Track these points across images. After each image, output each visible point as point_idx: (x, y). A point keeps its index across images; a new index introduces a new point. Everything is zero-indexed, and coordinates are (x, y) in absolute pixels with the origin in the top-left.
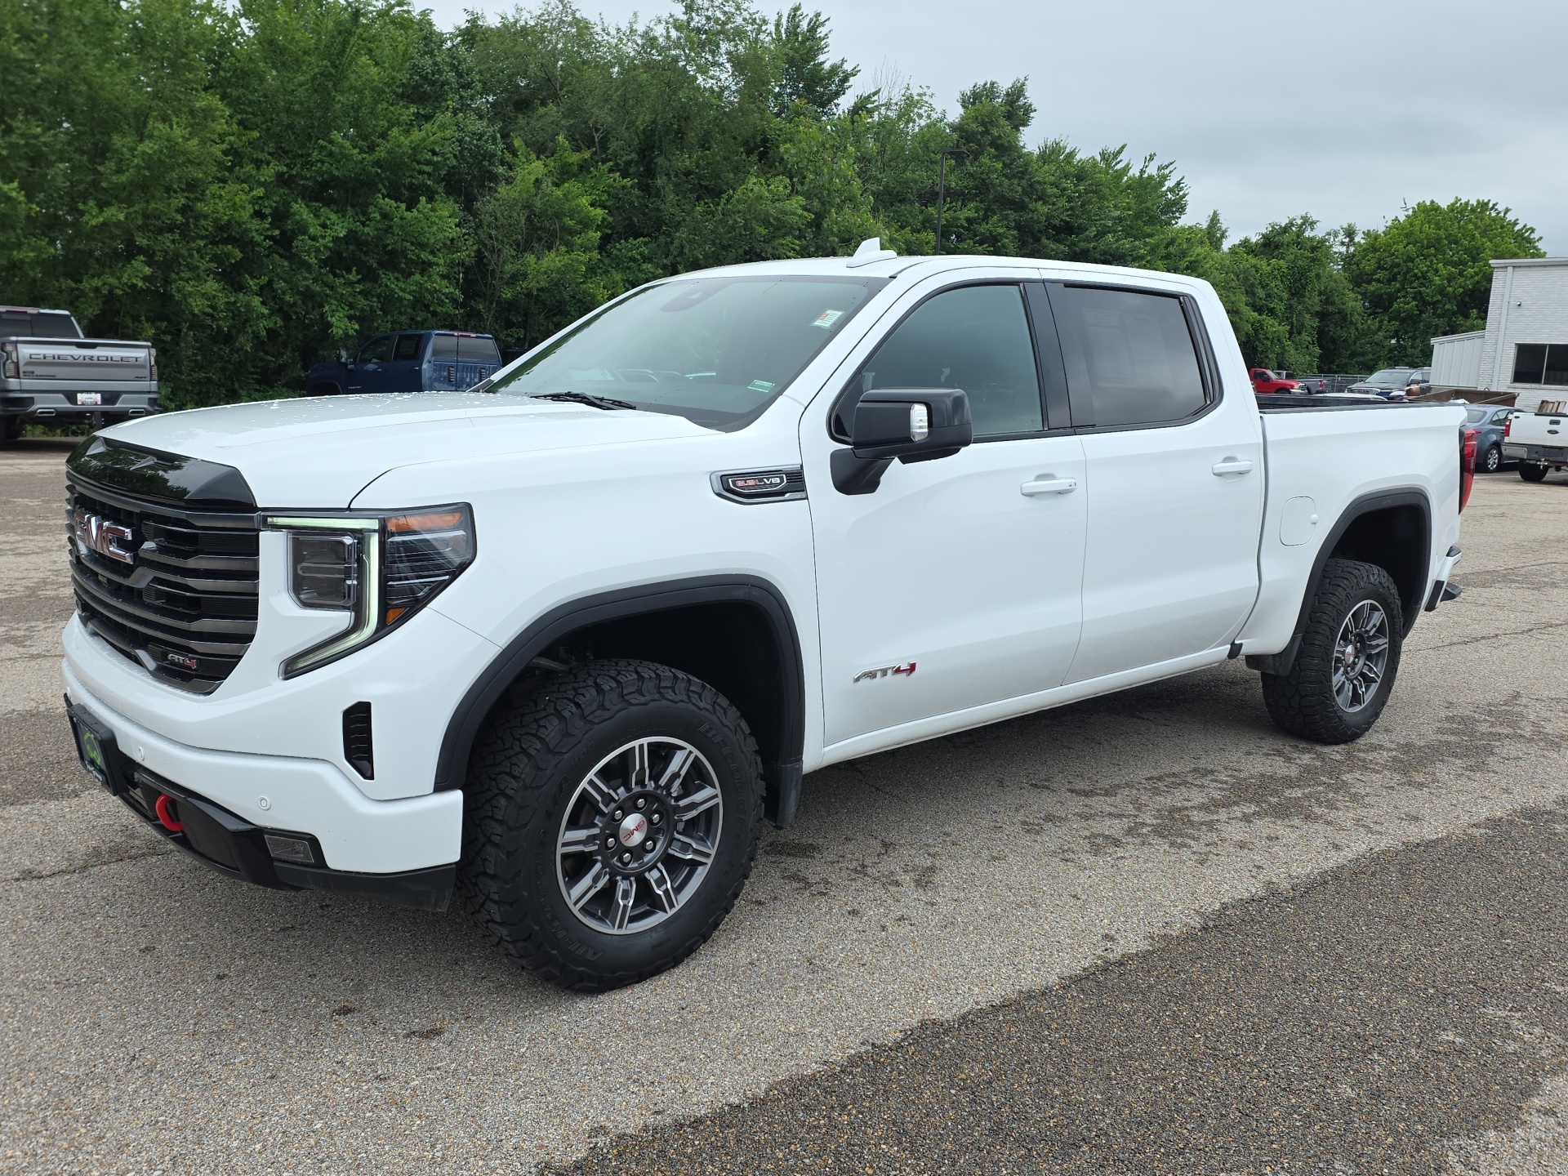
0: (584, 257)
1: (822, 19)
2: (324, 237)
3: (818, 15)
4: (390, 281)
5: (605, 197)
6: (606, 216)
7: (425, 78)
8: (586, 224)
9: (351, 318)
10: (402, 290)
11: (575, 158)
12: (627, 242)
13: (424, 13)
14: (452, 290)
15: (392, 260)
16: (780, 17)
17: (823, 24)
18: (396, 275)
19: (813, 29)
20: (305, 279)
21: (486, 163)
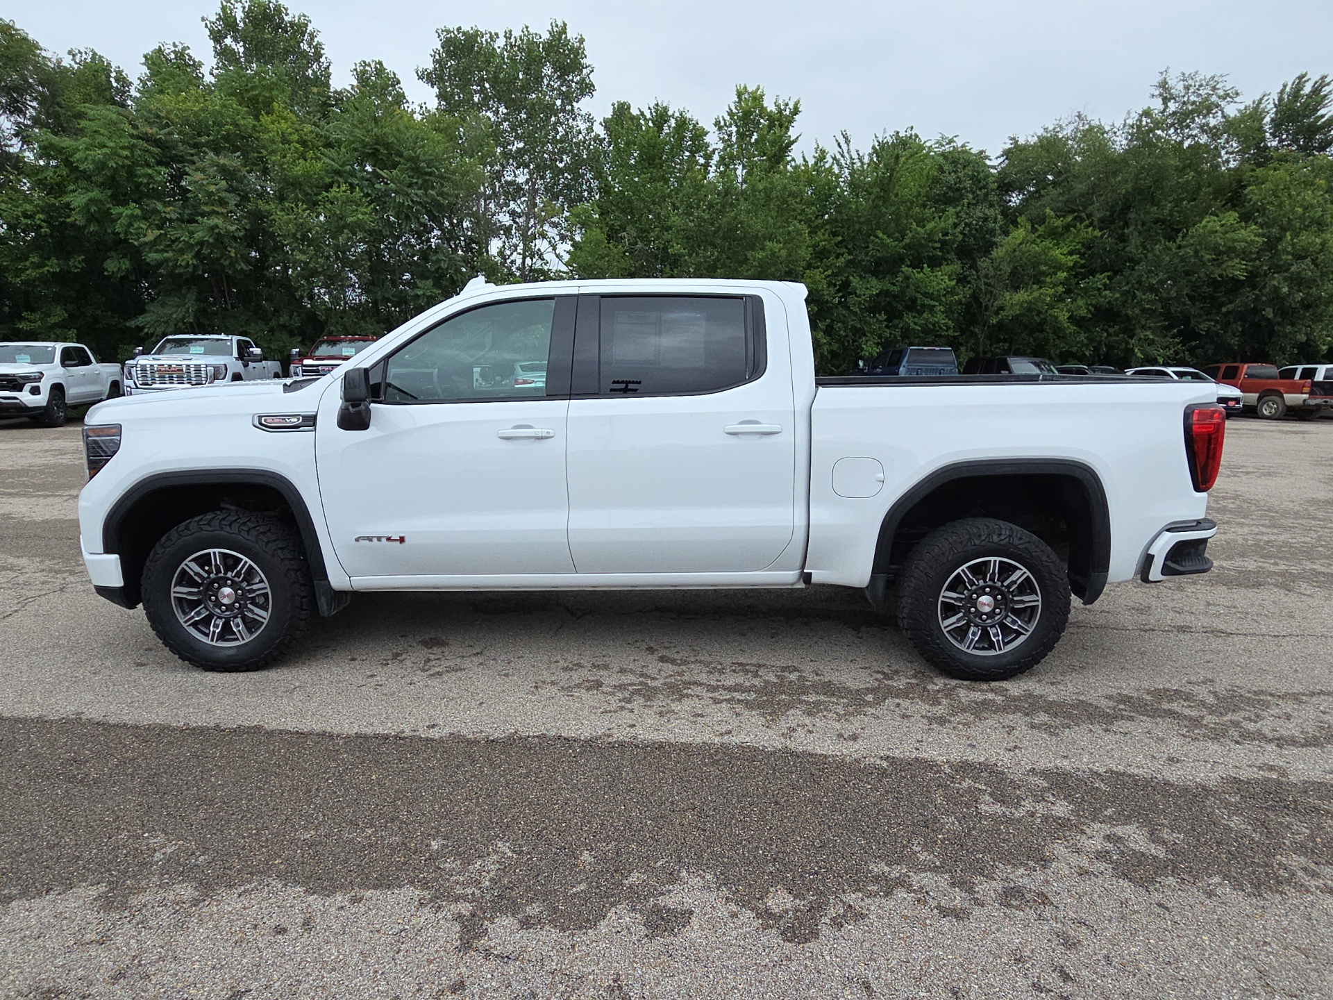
0: (1051, 291)
1: (1327, 80)
2: (864, 295)
3: (1323, 78)
4: (909, 319)
5: (1079, 246)
6: (1078, 260)
7: (950, 188)
8: (1059, 267)
9: (877, 344)
10: (916, 324)
11: (1059, 223)
12: (1094, 277)
13: (963, 146)
14: (947, 321)
15: (912, 306)
16: (1285, 86)
17: (1328, 84)
18: (914, 314)
19: (1316, 90)
20: (853, 320)
21: (987, 236)
